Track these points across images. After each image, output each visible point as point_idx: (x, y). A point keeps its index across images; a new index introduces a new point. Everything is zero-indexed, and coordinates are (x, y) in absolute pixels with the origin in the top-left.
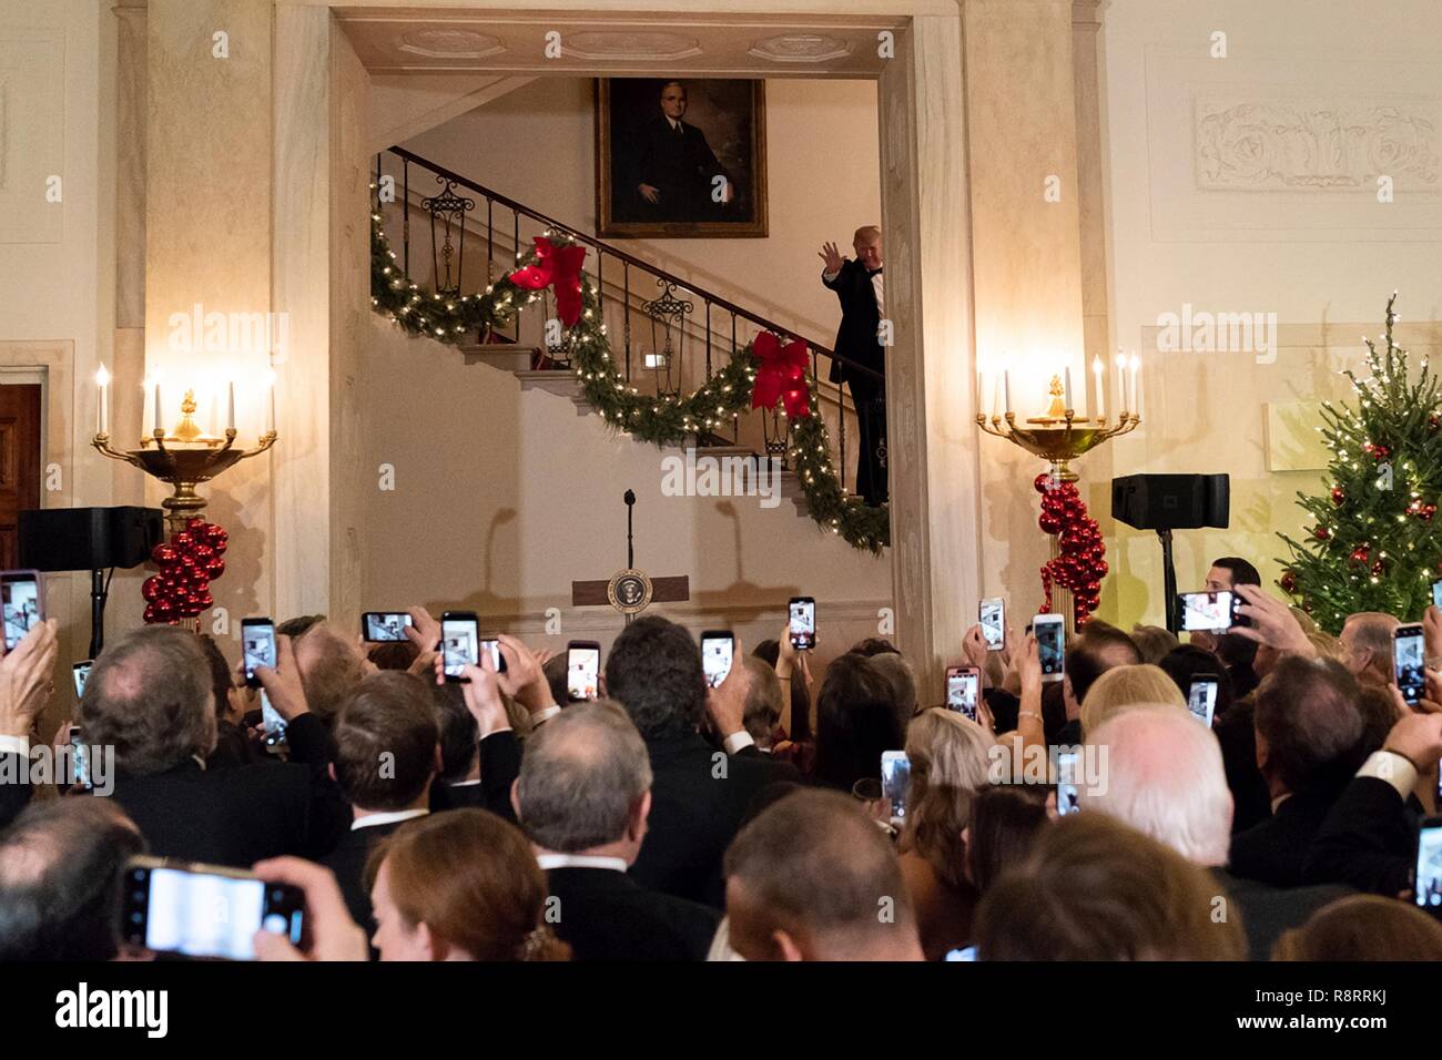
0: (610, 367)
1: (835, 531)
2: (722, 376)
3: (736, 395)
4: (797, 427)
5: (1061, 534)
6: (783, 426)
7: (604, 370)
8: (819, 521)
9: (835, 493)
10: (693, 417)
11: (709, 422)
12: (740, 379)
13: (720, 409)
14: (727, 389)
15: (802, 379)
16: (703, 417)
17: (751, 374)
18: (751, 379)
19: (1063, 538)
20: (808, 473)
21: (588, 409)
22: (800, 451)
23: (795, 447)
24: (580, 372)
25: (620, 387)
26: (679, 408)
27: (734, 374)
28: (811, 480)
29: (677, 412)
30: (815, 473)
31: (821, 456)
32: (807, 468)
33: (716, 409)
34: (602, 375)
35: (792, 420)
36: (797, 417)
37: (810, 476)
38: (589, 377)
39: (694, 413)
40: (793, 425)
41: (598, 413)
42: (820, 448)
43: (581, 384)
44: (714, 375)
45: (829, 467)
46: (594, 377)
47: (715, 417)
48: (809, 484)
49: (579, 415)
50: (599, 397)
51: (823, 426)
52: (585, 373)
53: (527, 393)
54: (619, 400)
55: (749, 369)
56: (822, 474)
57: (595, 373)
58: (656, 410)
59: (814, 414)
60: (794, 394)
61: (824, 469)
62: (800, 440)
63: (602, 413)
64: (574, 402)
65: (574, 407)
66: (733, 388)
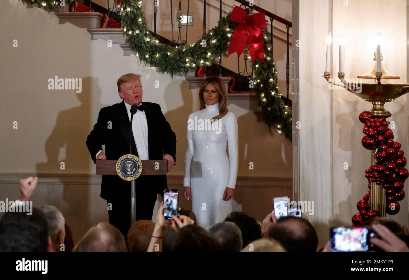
0: (142, 27)
1: (280, 132)
2: (211, 34)
3: (219, 45)
4: (257, 66)
5: (377, 150)
6: (249, 64)
7: (138, 29)
8: (270, 126)
9: (280, 108)
10: (192, 59)
11: (202, 62)
12: (222, 36)
13: (209, 54)
14: (214, 41)
15: (261, 36)
16: (198, 58)
17: (229, 32)
18: (229, 35)
19: (378, 153)
20: (263, 95)
21: (131, 52)
22: (259, 81)
23: (256, 79)
24: (125, 30)
25: (148, 40)
26: (184, 53)
27: (219, 32)
28: (264, 100)
29: (182, 55)
30: (268, 95)
31: (271, 85)
32: (262, 92)
33: (206, 54)
34: (137, 32)
35: (254, 62)
36: (257, 60)
37: (264, 97)
38: (130, 33)
39: (192, 55)
40: (255, 65)
41: (135, 55)
42: (271, 80)
43: (126, 37)
44: (207, 32)
45: (277, 92)
46: (133, 33)
47: (206, 59)
48: (264, 102)
49: (125, 55)
50: (136, 45)
51: (274, 66)
52: (128, 30)
53: (94, 42)
54: (147, 47)
55: (228, 29)
56: (272, 96)
57: (133, 30)
58: (169, 54)
59: (268, 58)
60: (256, 46)
61: (273, 93)
62: (259, 74)
63: (137, 55)
64: (122, 47)
65: (122, 51)
66: (218, 41)
